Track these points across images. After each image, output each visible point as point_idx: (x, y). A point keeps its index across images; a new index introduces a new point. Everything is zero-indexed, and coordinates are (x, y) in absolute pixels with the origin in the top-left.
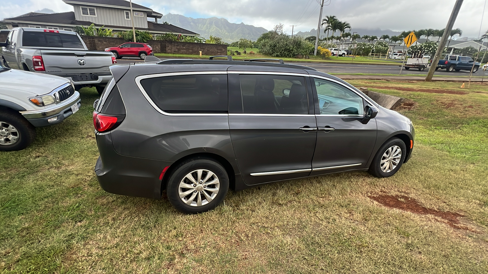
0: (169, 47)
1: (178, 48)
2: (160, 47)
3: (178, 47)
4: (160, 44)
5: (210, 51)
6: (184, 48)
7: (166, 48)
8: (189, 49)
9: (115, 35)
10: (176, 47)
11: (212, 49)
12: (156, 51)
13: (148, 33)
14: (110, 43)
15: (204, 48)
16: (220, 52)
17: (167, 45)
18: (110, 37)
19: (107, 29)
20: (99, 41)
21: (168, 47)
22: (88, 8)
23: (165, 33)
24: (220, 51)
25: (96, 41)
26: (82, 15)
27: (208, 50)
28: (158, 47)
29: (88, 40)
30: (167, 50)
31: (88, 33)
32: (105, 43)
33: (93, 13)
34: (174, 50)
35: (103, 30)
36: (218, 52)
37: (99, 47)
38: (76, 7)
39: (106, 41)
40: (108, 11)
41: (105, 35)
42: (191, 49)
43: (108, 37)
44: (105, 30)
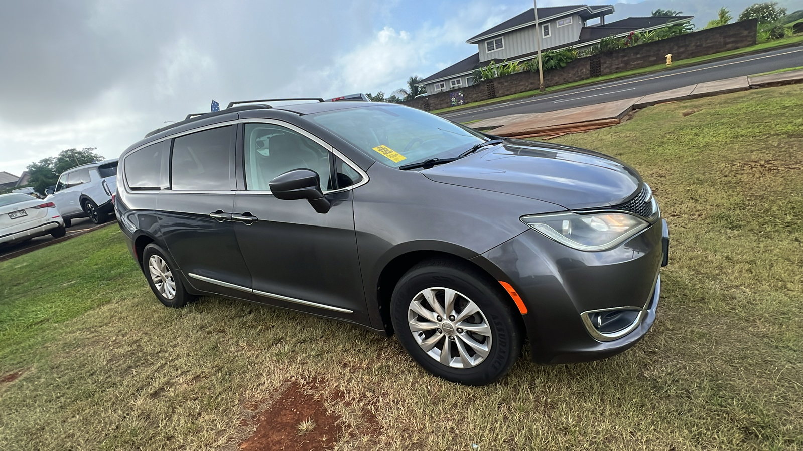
0: (608, 62)
1: (625, 60)
2: (589, 68)
3: (626, 58)
4: (589, 62)
5: (704, 45)
6: (639, 56)
7: (600, 66)
8: (650, 56)
9: (520, 69)
10: (620, 59)
11: (708, 41)
12: (582, 76)
13: (570, 50)
14: (512, 82)
15: (687, 43)
16: (733, 42)
17: (602, 61)
18: (515, 73)
19: (510, 63)
20: (499, 83)
21: (605, 63)
22: (494, 40)
23: (599, 40)
24: (732, 39)
25: (496, 84)
26: (487, 52)
27: (697, 46)
28: (586, 69)
29: (486, 86)
30: (602, 70)
31: (487, 76)
32: (506, 84)
33: (499, 45)
34: (616, 66)
35: (504, 66)
36: (726, 43)
37: (498, 92)
38: (481, 44)
39: (507, 81)
40: (519, 34)
41: (508, 72)
42: (653, 56)
43: (512, 73)
44: (508, 66)
